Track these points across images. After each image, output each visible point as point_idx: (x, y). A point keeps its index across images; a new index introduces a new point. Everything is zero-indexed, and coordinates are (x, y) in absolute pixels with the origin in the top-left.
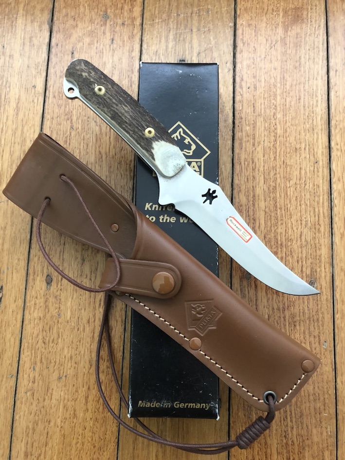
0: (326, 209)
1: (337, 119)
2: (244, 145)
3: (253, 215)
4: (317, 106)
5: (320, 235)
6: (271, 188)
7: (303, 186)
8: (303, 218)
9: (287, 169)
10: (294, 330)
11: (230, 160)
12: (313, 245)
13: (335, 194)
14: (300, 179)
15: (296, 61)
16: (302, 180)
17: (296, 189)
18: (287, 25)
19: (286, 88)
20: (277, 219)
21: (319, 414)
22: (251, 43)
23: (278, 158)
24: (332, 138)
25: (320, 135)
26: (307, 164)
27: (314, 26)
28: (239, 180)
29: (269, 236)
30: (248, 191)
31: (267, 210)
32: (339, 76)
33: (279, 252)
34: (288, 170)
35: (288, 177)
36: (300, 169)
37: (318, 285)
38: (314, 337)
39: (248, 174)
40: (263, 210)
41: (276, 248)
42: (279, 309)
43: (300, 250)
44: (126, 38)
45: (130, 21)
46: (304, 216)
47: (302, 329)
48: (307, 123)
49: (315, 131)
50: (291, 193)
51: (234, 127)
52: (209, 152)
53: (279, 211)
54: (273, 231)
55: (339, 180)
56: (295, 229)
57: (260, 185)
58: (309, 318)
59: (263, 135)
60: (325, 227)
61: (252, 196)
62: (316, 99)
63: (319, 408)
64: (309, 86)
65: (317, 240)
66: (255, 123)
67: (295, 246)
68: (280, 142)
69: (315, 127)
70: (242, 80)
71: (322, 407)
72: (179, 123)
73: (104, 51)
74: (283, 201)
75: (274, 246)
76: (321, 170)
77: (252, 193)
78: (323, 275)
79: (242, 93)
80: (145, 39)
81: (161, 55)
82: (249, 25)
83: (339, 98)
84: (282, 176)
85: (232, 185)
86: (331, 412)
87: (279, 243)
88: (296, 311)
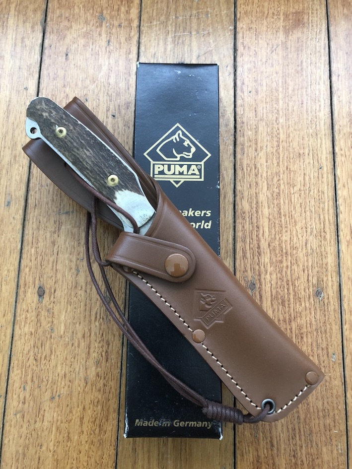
0: (331, 215)
1: (341, 123)
2: (246, 149)
3: (257, 222)
4: (320, 111)
5: (326, 243)
6: (275, 195)
7: (308, 192)
8: (308, 225)
9: (290, 175)
10: (301, 342)
11: (232, 165)
12: (319, 253)
13: (340, 201)
14: (304, 186)
15: (298, 66)
16: (306, 186)
17: (300, 195)
18: (288, 29)
19: (288, 92)
20: (281, 227)
21: (329, 431)
22: (251, 47)
23: (281, 163)
24: (336, 143)
25: (324, 140)
26: (311, 169)
27: (315, 30)
28: (241, 186)
29: (274, 244)
30: (251, 198)
31: (271, 217)
32: (341, 81)
33: (284, 261)
34: (292, 176)
35: (291, 183)
36: (304, 174)
37: (325, 294)
38: (322, 349)
39: (251, 179)
40: (266, 217)
41: (281, 257)
42: (285, 321)
43: (306, 258)
44: (123, 40)
45: (126, 23)
46: (309, 223)
47: (310, 340)
48: (310, 128)
49: (319, 136)
50: (295, 199)
51: (235, 132)
52: (210, 155)
53: (283, 218)
54: (278, 238)
55: (344, 186)
56: (300, 236)
57: (263, 191)
58: (317, 330)
59: (265, 140)
60: (331, 235)
61: (255, 202)
62: (319, 103)
63: (329, 425)
64: (311, 90)
65: (323, 248)
66: (257, 128)
67: (301, 254)
68: (283, 147)
69: (318, 132)
70: (243, 84)
71: (332, 424)
72: (178, 125)
73: (100, 53)
74: (287, 208)
75: (279, 255)
76: (325, 176)
77: (255, 199)
78: (330, 284)
79: (243, 96)
80: (142, 41)
81: (160, 57)
82: (249, 28)
83: (342, 103)
84: (286, 182)
85: (234, 192)
86: (341, 429)
87: (284, 251)
88: (303, 322)
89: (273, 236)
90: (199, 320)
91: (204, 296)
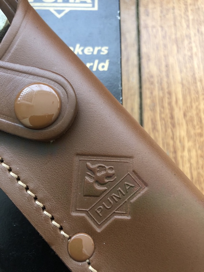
89: (189, 104)
90: (83, 215)
91: (92, 167)
